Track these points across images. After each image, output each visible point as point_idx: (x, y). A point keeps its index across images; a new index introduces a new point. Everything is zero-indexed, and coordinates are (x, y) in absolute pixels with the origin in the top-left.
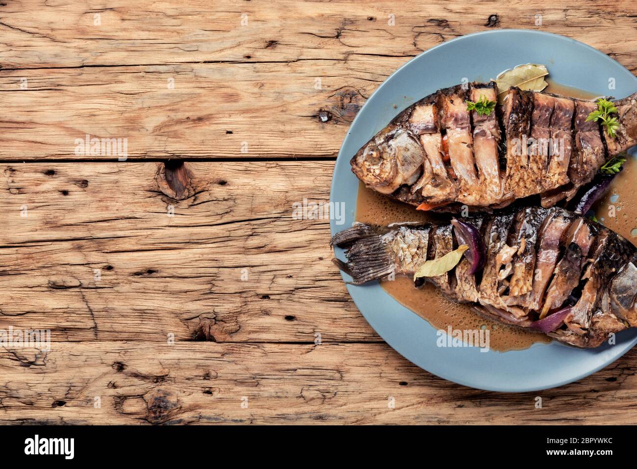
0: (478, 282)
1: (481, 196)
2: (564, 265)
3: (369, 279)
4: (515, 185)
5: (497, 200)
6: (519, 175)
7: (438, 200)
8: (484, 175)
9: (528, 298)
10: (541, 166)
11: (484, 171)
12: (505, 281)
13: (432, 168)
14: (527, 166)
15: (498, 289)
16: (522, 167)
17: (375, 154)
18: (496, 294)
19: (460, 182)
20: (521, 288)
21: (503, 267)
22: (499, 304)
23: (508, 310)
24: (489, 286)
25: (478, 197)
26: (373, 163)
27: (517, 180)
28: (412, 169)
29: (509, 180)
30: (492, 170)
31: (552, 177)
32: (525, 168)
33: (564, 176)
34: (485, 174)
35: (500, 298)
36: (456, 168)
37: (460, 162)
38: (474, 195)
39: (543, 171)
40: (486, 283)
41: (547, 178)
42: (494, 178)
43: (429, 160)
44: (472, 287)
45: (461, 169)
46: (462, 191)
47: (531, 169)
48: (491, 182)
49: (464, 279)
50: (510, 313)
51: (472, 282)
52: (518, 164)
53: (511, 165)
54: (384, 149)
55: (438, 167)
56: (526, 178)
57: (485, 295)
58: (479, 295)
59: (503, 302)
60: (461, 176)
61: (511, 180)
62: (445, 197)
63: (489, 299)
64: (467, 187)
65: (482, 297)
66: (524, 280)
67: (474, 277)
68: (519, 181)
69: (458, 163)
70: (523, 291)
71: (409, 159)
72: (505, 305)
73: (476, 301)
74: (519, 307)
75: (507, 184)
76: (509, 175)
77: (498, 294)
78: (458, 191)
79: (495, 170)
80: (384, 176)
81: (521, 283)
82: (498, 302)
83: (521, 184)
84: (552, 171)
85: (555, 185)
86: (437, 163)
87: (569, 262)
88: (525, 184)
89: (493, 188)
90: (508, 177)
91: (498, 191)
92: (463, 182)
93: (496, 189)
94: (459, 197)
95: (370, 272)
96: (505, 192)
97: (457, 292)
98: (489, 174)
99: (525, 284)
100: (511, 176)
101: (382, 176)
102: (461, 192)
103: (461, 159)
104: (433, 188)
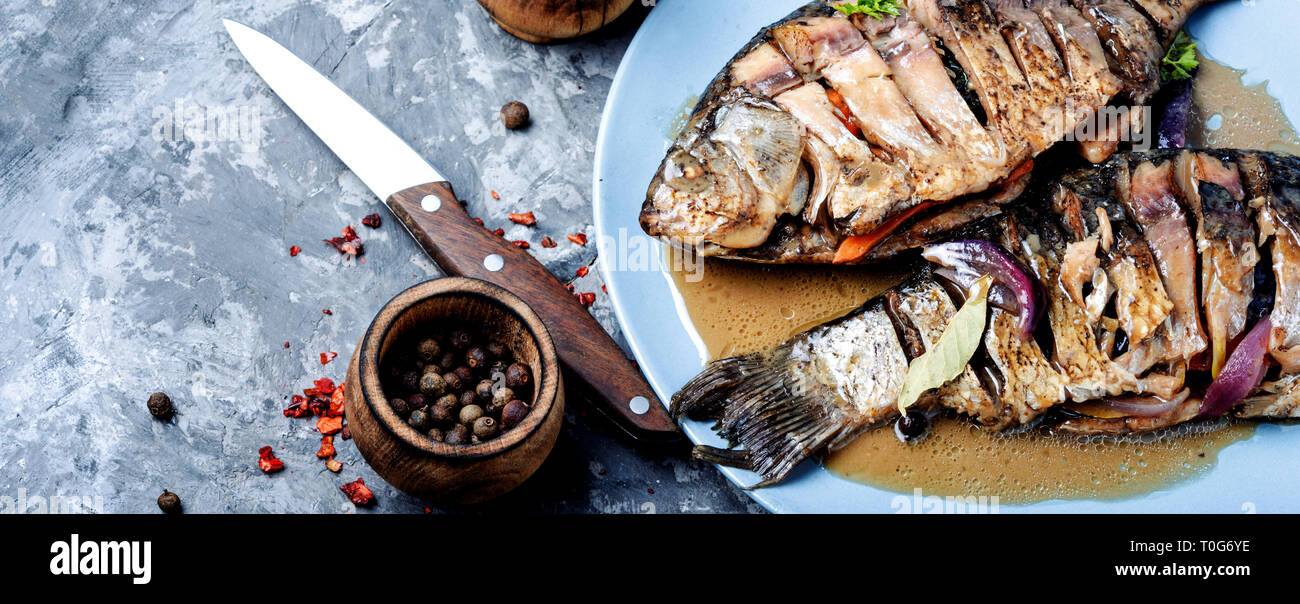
0: (1048, 348)
1: (964, 170)
2: (1212, 223)
3: (800, 457)
4: (1020, 128)
5: (999, 168)
6: (1020, 106)
7: (876, 212)
8: (948, 130)
9: (1171, 335)
10: (1052, 73)
11: (941, 122)
12: (1106, 318)
13: (831, 149)
14: (1025, 83)
15: (1098, 343)
16: (1015, 87)
17: (691, 171)
18: (1099, 358)
19: (905, 157)
20: (1150, 314)
21: (1088, 289)
22: (1115, 380)
23: (1141, 386)
24: (1077, 346)
25: (958, 174)
26: (696, 189)
27: (1020, 116)
28: (789, 170)
29: (1004, 121)
30: (957, 114)
31: (1086, 87)
32: (1023, 88)
33: (1108, 77)
34: (948, 126)
35: (1112, 363)
36: (881, 132)
37: (884, 118)
38: (948, 173)
39: (1062, 80)
40: (1065, 341)
41: (1077, 90)
42: (971, 127)
43: (816, 135)
44: (1041, 368)
45: (894, 130)
46: (918, 173)
47: (1036, 84)
48: (968, 138)
49: (1014, 358)
50: (1148, 396)
51: (1036, 356)
52: (1004, 84)
53: (992, 90)
54: (705, 152)
55: (843, 141)
56: (1034, 106)
57: (1077, 370)
58: (1066, 378)
59: (1124, 373)
60: (900, 144)
61: (1008, 120)
62: (887, 202)
63: (1090, 376)
64: (925, 162)
65: (1072, 381)
66: (1148, 294)
67: (1035, 343)
68: (1024, 117)
69: (882, 120)
70: (1155, 316)
71: (772, 151)
72: (1131, 378)
73: (1062, 398)
74: (1160, 368)
75: (1004, 130)
76: (999, 111)
77: (1105, 356)
78: (912, 176)
79: (965, 111)
80: (733, 206)
81: (1144, 304)
82: (1112, 375)
83: (1032, 121)
84: (1080, 74)
85: (1100, 99)
86: (836, 133)
87: (1220, 213)
88: (1040, 118)
89: (978, 149)
90: (998, 116)
91: (993, 152)
92: (910, 154)
93: (988, 148)
94: (918, 189)
95: (793, 443)
96: (1009, 149)
97: (1012, 401)
98: (956, 125)
99: (1152, 300)
100: (1005, 113)
101: (729, 207)
102: (916, 177)
103: (883, 110)
104: (854, 189)
